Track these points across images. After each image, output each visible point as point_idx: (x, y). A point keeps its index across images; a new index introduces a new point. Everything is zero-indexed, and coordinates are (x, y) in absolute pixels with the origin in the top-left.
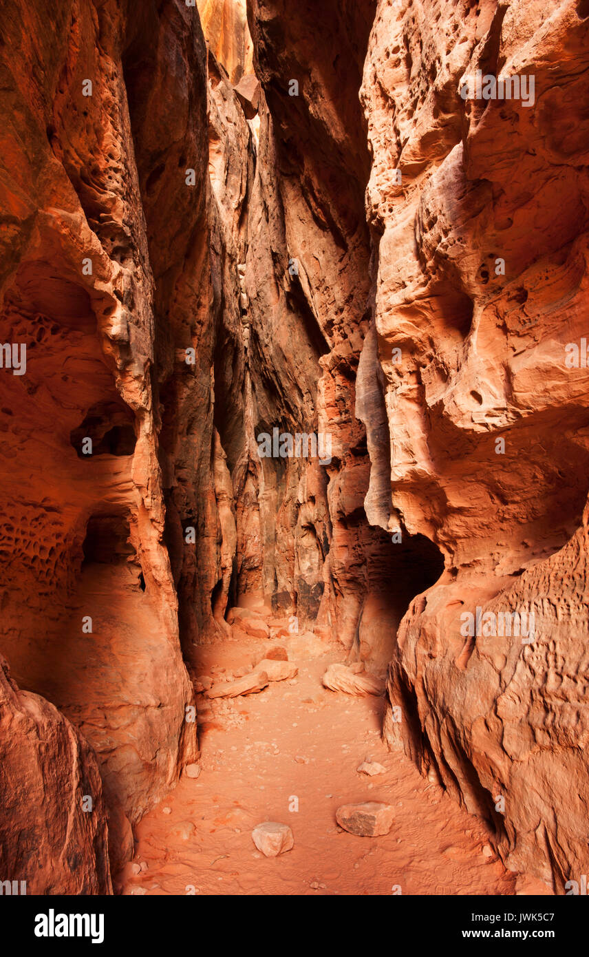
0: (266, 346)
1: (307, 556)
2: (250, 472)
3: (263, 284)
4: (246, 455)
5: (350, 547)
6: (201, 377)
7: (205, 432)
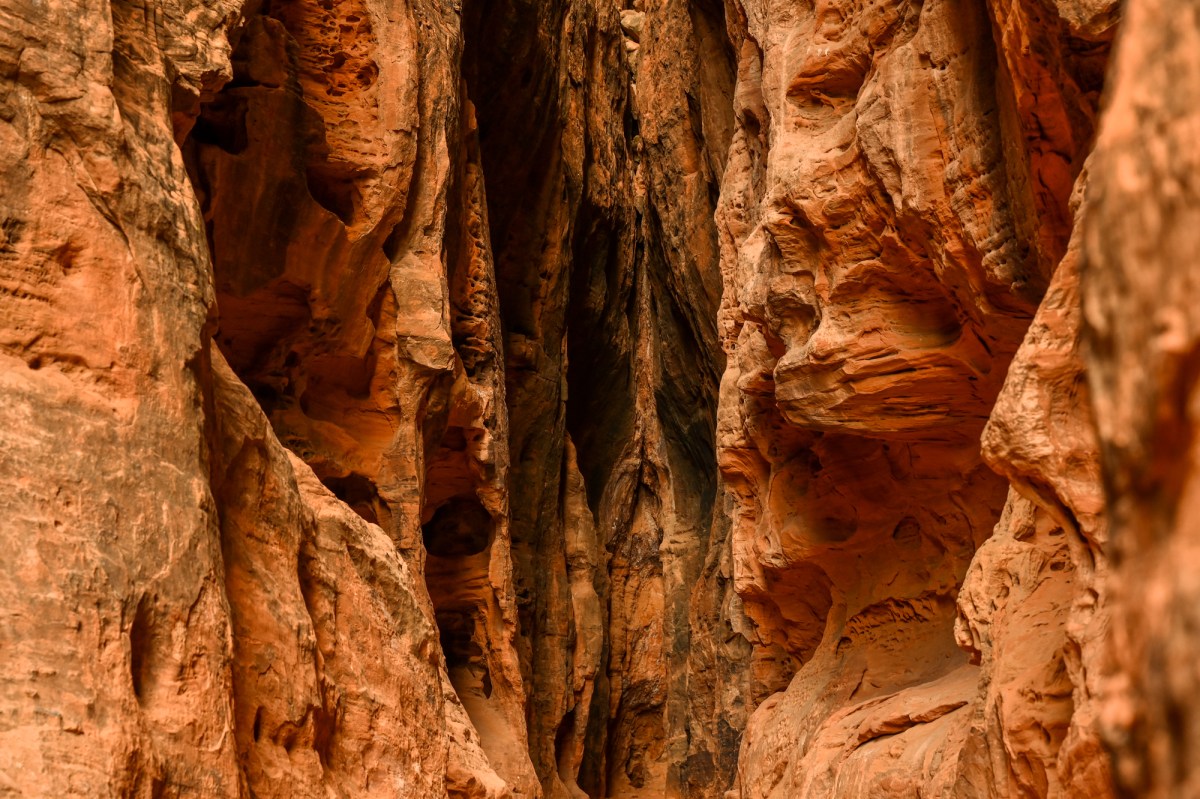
0: (674, 250)
1: (734, 678)
2: (646, 487)
3: (670, 124)
4: (637, 450)
5: (778, 660)
6: (546, 367)
7: (550, 455)
